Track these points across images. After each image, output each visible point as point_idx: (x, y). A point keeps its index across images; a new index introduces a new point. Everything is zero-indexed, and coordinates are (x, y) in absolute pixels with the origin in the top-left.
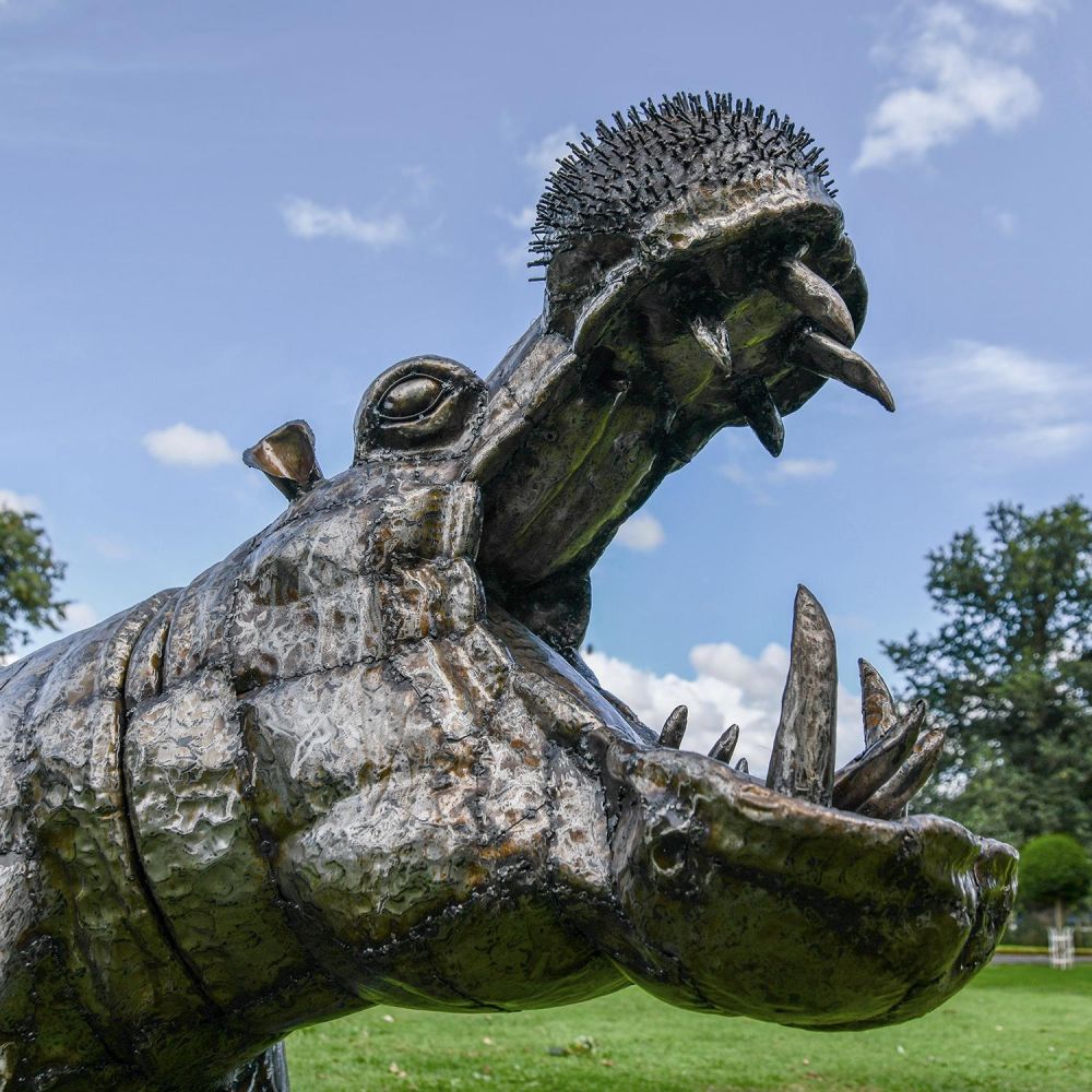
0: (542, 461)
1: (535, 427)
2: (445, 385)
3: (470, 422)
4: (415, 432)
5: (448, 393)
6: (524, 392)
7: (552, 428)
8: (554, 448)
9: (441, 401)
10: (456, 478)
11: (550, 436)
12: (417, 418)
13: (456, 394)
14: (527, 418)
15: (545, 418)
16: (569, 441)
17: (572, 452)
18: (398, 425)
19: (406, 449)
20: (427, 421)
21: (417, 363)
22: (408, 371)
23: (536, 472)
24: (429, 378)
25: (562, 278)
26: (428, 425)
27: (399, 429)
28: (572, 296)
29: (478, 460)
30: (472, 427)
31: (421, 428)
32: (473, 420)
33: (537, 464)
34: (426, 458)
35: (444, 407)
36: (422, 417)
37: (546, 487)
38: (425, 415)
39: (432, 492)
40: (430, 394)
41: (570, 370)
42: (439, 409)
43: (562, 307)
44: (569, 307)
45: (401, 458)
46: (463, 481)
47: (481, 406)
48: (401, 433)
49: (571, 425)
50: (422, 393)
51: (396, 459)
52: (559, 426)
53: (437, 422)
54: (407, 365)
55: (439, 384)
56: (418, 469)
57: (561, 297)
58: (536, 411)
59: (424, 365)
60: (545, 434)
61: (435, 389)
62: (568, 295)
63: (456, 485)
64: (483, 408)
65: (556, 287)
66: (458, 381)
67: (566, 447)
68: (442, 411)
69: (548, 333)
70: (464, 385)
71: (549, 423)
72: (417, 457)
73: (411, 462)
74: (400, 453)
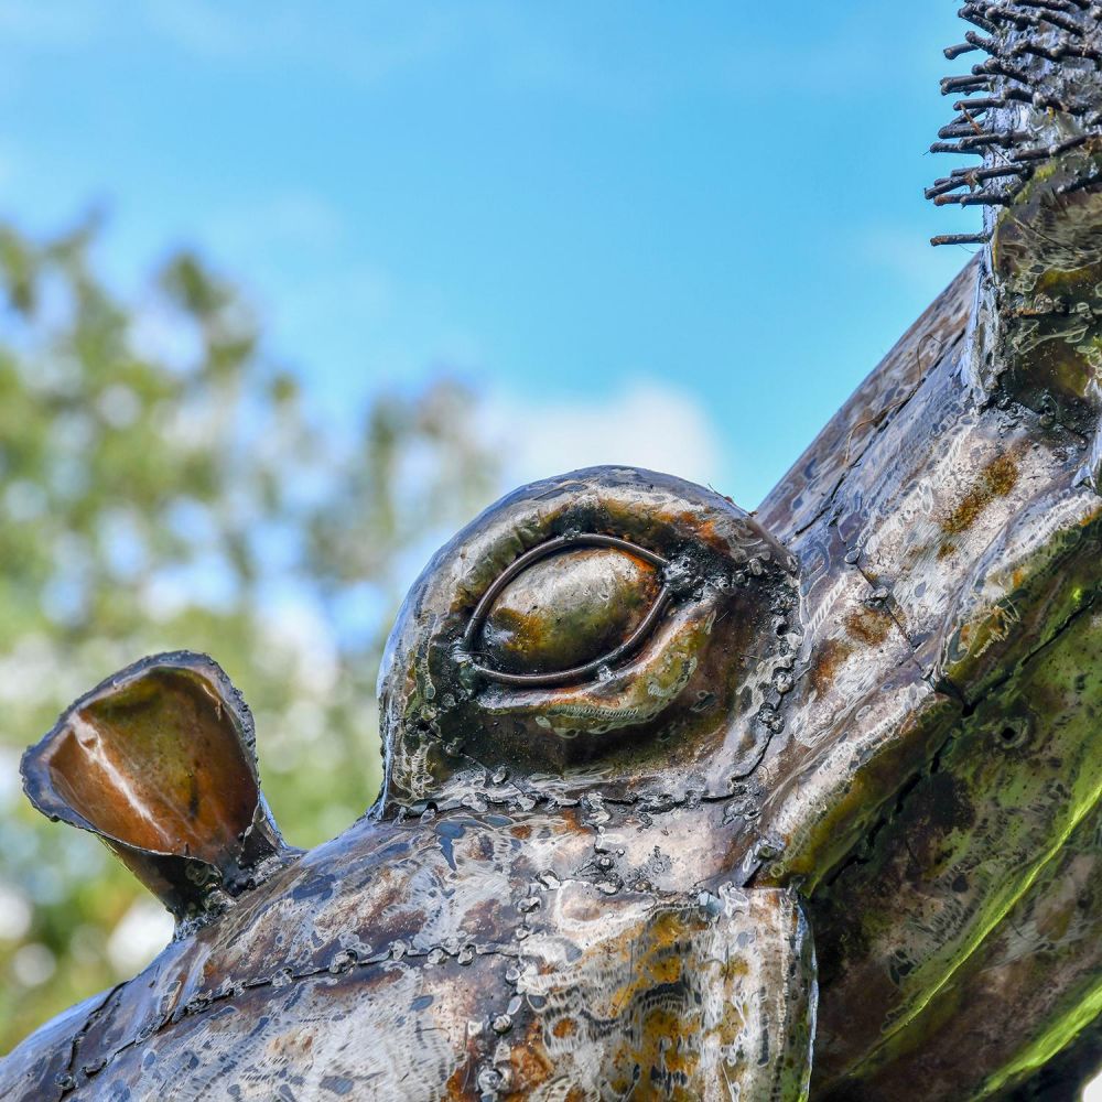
0: (982, 807)
1: (968, 711)
2: (676, 569)
3: (751, 682)
4: (591, 717)
5: (680, 597)
6: (921, 590)
7: (1018, 709)
8: (1021, 769)
9: (661, 620)
10: (728, 867)
11: (1008, 734)
12: (591, 677)
13: (707, 599)
14: (943, 687)
15: (998, 685)
16: (1061, 746)
17: (1074, 774)
18: (535, 700)
19: (556, 771)
20: (623, 687)
21: (584, 499)
22: (555, 525)
23: (962, 843)
24: (620, 549)
25: (1047, 250)
26: (625, 702)
27: (539, 711)
28: (1082, 307)
29: (794, 814)
30: (758, 699)
31: (607, 708)
32: (759, 678)
33: (965, 819)
34: (622, 802)
35: (676, 643)
36: (607, 676)
37: (994, 881)
38: (614, 665)
39: (660, 921)
40: (630, 600)
41: (1081, 544)
42: (658, 650)
43: (1042, 331)
44: (1069, 336)
45: (545, 800)
46: (750, 884)
47: (782, 630)
48: (543, 722)
49: (1071, 697)
50: (604, 598)
51: (527, 804)
52: (1037, 703)
53: (654, 690)
54: (551, 507)
55: (658, 568)
56: (605, 839)
57: (1044, 303)
58: (973, 667)
59: (604, 508)
60: (994, 728)
61: (643, 584)
62: (1068, 302)
63: (730, 899)
64: (791, 638)
65: (1025, 269)
66: (714, 556)
67: (1055, 763)
68: (669, 651)
69: (991, 403)
70: (730, 567)
71: (1006, 698)
72: (595, 797)
73: (576, 814)
74: (541, 785)
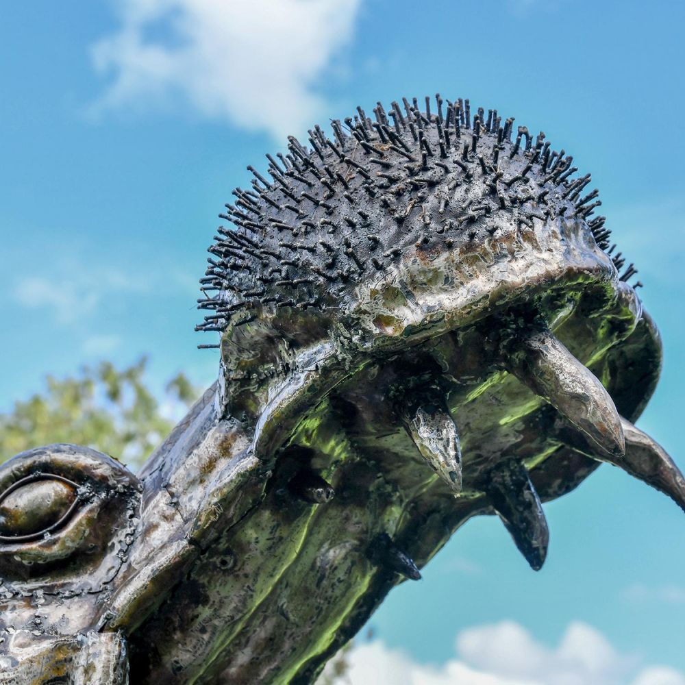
0: (213, 595)
1: (203, 552)
2: (82, 490)
3: (115, 540)
4: (38, 556)
5: (85, 501)
6: (190, 499)
7: (228, 552)
8: (230, 578)
9: (75, 512)
10: (92, 625)
11: (224, 563)
12: (41, 537)
13: (96, 502)
14: (191, 542)
15: (217, 540)
16: (249, 568)
17: (255, 581)
18: (14, 548)
19: (24, 580)
20: (54, 542)
21: (44, 458)
22: (30, 470)
23: (205, 612)
24: (59, 480)
25: (240, 351)
26: (55, 548)
27: (16, 553)
28: (255, 376)
29: (123, 599)
30: (118, 547)
31: (47, 552)
32: (120, 537)
33: (205, 601)
34: (51, 593)
35: (80, 524)
36: (48, 537)
37: (219, 629)
38: (52, 532)
39: (58, 648)
40: (62, 503)
41: (249, 478)
42: (72, 525)
43: (241, 386)
44: (252, 389)
45: (17, 594)
46: (101, 630)
47: (131, 516)
48: (17, 558)
49: (253, 546)
50: (49, 502)
51: (9, 595)
52: (237, 549)
53: (69, 544)
54: (29, 462)
55: (74, 489)
56: (40, 611)
57: (240, 374)
58: (204, 533)
59: (53, 461)
60: (217, 560)
61: (68, 496)
62: (249, 373)
63: (92, 637)
64: (135, 520)
65: (232, 359)
66: (100, 483)
67: (246, 576)
68: (77, 527)
69: (224, 418)
70: (108, 488)
71: (223, 545)
72: (40, 593)
73: (30, 600)
74: (16, 586)
